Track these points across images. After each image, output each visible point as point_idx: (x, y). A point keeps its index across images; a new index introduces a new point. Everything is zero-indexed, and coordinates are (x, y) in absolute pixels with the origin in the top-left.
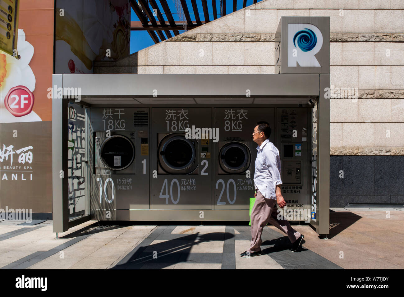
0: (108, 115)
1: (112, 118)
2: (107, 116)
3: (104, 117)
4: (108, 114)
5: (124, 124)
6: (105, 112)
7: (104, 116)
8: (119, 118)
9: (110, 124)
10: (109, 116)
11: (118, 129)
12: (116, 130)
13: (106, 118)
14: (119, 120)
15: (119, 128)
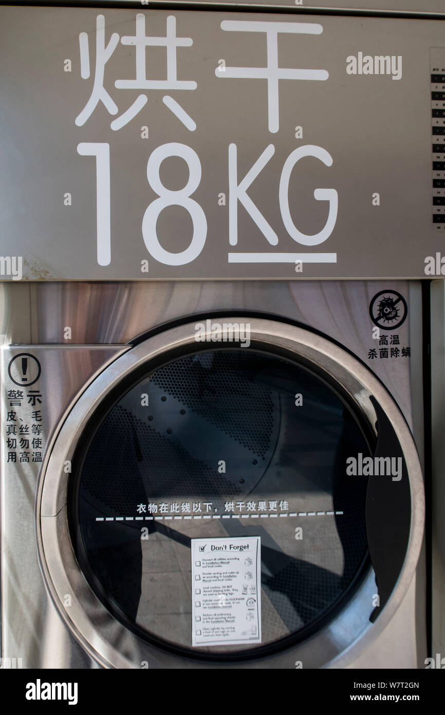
0: (135, 93)
1: (191, 125)
2: (124, 99)
3: (100, 106)
4: (141, 82)
5: (328, 195)
6: (104, 55)
7: (99, 94)
8: (274, 126)
9: (166, 198)
10: (155, 96)
11: (265, 247)
12: (234, 258)
13: (116, 125)
14: (269, 152)
15: (273, 238)
